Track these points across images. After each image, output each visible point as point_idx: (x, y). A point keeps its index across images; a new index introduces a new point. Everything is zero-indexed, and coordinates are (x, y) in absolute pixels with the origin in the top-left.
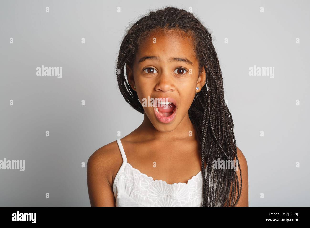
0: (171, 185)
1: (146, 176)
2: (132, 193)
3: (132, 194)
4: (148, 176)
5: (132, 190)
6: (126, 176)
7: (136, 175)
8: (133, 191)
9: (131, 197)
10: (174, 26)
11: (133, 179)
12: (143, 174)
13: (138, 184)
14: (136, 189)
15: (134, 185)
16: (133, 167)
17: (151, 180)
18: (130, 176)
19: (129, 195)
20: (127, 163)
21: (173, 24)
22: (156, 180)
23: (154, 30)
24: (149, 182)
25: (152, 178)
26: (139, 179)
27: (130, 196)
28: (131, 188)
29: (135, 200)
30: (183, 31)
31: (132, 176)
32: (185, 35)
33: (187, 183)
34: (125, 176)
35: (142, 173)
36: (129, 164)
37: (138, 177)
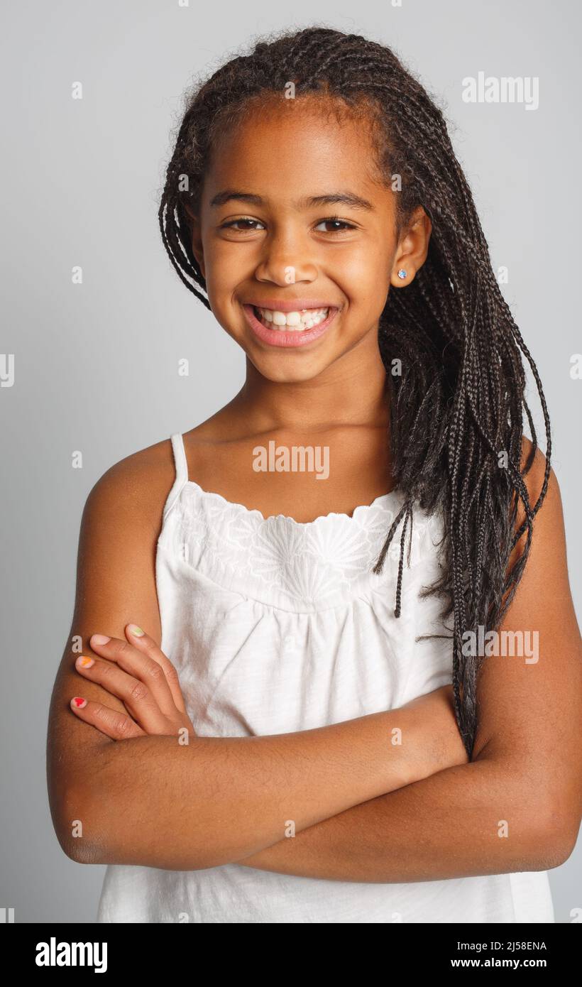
0: (309, 524)
1: (242, 509)
2: (203, 559)
3: (203, 563)
4: (250, 508)
5: (203, 552)
6: (183, 515)
7: (215, 509)
8: (208, 552)
9: (202, 571)
10: (314, 87)
11: (205, 520)
12: (235, 505)
13: (220, 532)
14: (215, 548)
15: (206, 538)
16: (205, 489)
17: (257, 519)
18: (196, 513)
19: (195, 566)
20: (189, 480)
21: (311, 78)
22: (269, 518)
23: (255, 98)
24: (252, 524)
25: (259, 513)
26: (222, 518)
27: (197, 568)
28: (202, 546)
29: (212, 579)
30: (340, 102)
31: (202, 513)
32: (347, 114)
33: (351, 515)
34: (180, 516)
35: (231, 502)
36: (194, 484)
37: (221, 514)
